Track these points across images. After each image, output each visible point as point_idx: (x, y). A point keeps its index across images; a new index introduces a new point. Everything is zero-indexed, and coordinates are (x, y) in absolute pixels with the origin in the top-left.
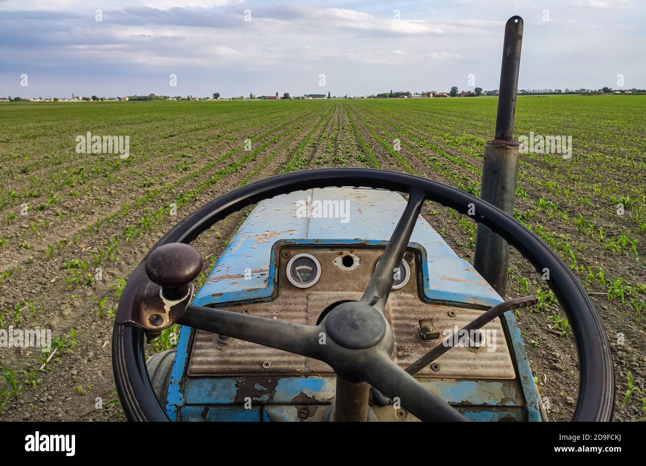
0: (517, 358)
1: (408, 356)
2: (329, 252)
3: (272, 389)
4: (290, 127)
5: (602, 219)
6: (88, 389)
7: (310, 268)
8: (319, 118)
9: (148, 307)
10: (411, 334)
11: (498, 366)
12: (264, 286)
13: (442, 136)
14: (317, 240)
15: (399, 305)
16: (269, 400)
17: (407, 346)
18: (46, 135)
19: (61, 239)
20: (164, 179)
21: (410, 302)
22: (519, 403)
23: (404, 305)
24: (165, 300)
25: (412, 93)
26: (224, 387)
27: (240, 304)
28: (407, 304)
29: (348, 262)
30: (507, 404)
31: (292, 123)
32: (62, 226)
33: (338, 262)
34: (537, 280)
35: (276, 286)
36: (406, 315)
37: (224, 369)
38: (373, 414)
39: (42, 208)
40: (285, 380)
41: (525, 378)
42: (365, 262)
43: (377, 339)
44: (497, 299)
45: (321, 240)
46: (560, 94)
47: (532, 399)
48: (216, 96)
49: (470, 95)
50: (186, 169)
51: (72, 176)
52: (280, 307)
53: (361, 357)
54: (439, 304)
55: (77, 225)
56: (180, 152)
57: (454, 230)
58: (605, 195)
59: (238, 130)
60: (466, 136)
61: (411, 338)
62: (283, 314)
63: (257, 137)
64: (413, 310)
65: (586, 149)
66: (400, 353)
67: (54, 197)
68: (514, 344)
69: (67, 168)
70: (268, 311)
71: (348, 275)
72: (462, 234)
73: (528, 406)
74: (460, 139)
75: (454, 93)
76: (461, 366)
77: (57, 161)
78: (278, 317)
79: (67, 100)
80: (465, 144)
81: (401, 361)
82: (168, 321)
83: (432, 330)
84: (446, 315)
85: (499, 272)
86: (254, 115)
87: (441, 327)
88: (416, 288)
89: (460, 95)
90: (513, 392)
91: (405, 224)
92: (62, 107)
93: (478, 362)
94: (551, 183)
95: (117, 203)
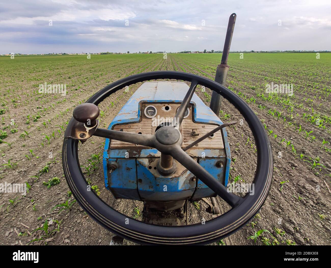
0: (225, 141)
1: (188, 141)
2: (160, 105)
3: (139, 153)
4: (152, 63)
5: (246, 93)
6: (95, 142)
7: (153, 111)
8: (162, 60)
9: (78, 131)
10: (189, 134)
11: (218, 144)
12: (136, 117)
13: (200, 66)
14: (155, 101)
15: (185, 124)
16: (139, 156)
17: (187, 138)
18: (75, 66)
19: (83, 99)
20: (113, 80)
21: (189, 122)
22: (224, 156)
23: (187, 124)
24: (86, 127)
25: (192, 51)
26: (123, 152)
27: (128, 124)
28: (188, 123)
29: (167, 108)
30: (220, 157)
31: (153, 61)
32: (83, 95)
33: (163, 108)
34: (225, 111)
35: (141, 117)
36: (188, 127)
37: (122, 146)
38: (175, 162)
39: (76, 90)
40: (144, 150)
41: (227, 148)
42: (173, 109)
43: (176, 141)
44: (220, 121)
45: (157, 100)
46: (238, 52)
47: (229, 155)
48: (128, 52)
49: (210, 52)
50: (119, 77)
51: (84, 79)
52: (143, 125)
53: (169, 148)
54: (199, 123)
55: (87, 95)
56: (117, 71)
57: (202, 96)
58: (248, 85)
59: (135, 64)
60: (208, 66)
61: (189, 135)
62: (143, 127)
63: (142, 66)
64: (190, 125)
65: (244, 71)
66: (185, 141)
67: (80, 86)
68: (224, 137)
69: (83, 77)
70: (138, 126)
71: (167, 113)
72: (205, 97)
73: (227, 157)
74: (206, 67)
75: (205, 52)
76: (206, 144)
77: (79, 74)
78: (142, 128)
79: (81, 54)
80: (208, 69)
81: (185, 143)
82: (88, 136)
83: (197, 133)
84: (202, 127)
85: (217, 110)
86: (141, 59)
87: (200, 131)
88: (191, 118)
89: (207, 53)
90: (223, 153)
91: (189, 95)
92: (79, 56)
93: (211, 143)
94: (232, 82)
95: (99, 88)
